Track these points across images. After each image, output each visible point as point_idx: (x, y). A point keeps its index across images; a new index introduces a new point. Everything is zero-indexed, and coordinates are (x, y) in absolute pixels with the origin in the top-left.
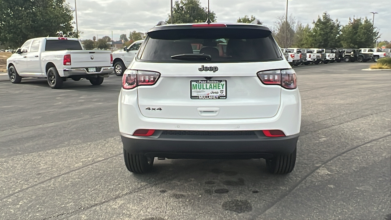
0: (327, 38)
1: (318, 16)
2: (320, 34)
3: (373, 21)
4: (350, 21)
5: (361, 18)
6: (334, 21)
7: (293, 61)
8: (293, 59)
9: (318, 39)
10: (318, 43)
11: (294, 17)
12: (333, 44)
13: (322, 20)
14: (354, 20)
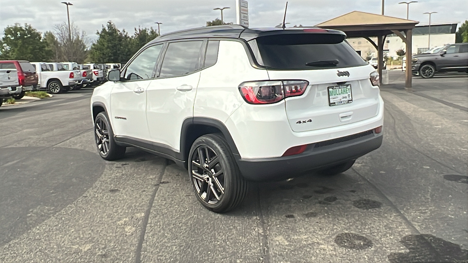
0: (116, 52)
1: (102, 26)
2: (108, 47)
3: (159, 32)
4: (136, 31)
5: (146, 28)
6: (121, 31)
7: (98, 79)
8: (97, 77)
9: (107, 53)
10: (107, 57)
11: (77, 27)
12: (124, 57)
13: (107, 31)
14: (140, 30)
